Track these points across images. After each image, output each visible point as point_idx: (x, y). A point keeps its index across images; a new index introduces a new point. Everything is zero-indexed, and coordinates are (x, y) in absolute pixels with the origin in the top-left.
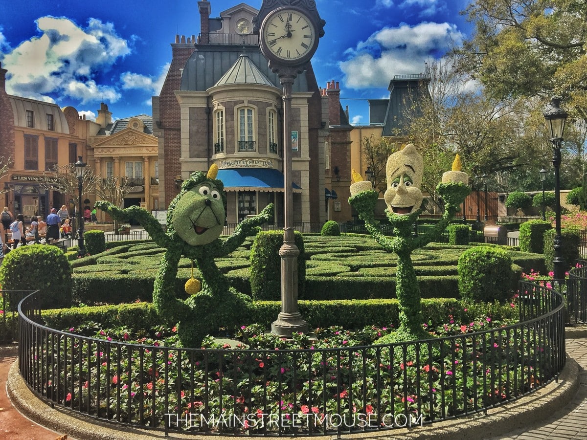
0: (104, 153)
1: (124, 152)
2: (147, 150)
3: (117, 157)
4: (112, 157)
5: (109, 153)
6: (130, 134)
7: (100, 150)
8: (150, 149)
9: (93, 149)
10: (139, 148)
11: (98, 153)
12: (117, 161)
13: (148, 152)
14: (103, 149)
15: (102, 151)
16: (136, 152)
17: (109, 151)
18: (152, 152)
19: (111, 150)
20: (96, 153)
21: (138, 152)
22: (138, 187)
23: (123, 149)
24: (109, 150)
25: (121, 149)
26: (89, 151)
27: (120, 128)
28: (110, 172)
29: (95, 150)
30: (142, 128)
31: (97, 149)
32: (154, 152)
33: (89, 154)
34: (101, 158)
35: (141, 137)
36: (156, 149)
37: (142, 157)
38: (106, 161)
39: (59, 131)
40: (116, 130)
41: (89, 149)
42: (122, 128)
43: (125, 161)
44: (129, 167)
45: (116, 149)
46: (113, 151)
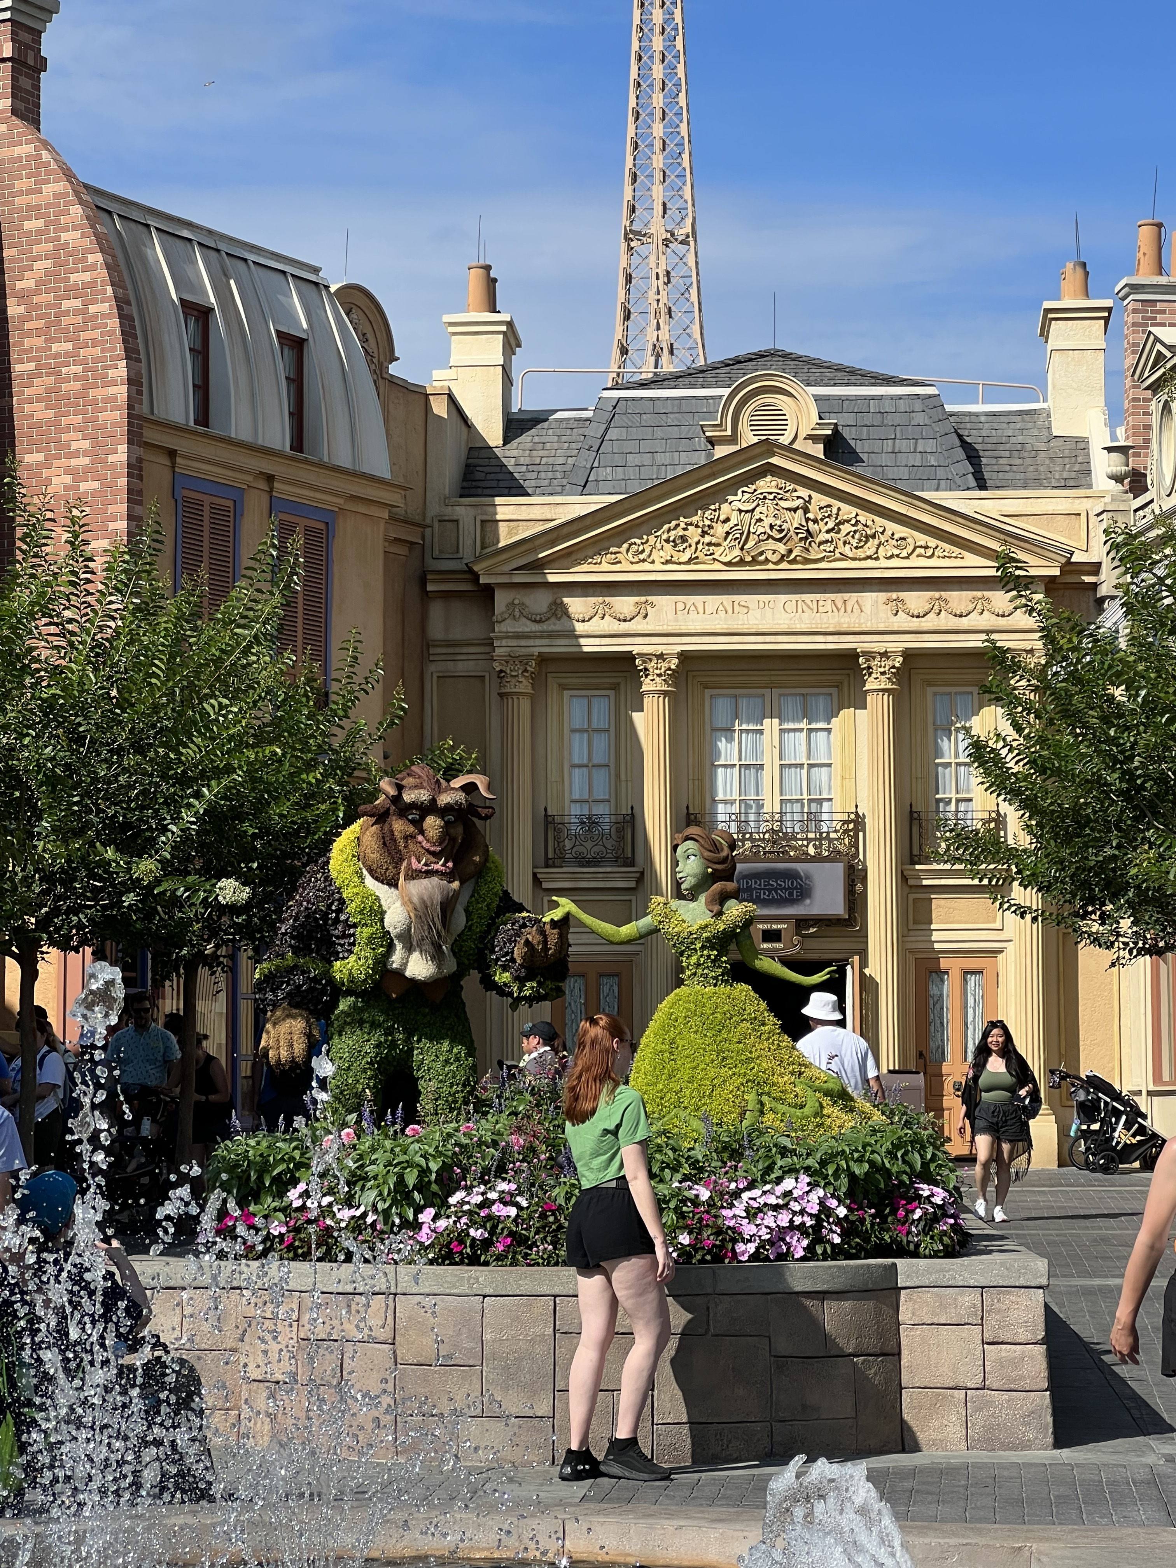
2: (896, 605)
3: (662, 658)
4: (629, 658)
5: (610, 626)
6: (770, 484)
7: (539, 603)
8: (916, 600)
9: (489, 592)
10: (831, 592)
12: (653, 682)
13: (903, 621)
16: (806, 621)
18: (930, 622)
19: (625, 604)
20: (509, 627)
23: (713, 601)
25: (699, 597)
26: (436, 611)
27: (645, 446)
28: (590, 766)
29: (501, 599)
30: (818, 450)
31: (519, 597)
32: (946, 621)
33: (437, 629)
34: (544, 660)
35: (848, 511)
36: (959, 599)
37: (849, 658)
38: (563, 687)
39: (344, 460)
40: (618, 460)
41: (446, 596)
42: (659, 446)
43: (705, 686)
44: (736, 730)
45: (656, 596)
46: (641, 610)
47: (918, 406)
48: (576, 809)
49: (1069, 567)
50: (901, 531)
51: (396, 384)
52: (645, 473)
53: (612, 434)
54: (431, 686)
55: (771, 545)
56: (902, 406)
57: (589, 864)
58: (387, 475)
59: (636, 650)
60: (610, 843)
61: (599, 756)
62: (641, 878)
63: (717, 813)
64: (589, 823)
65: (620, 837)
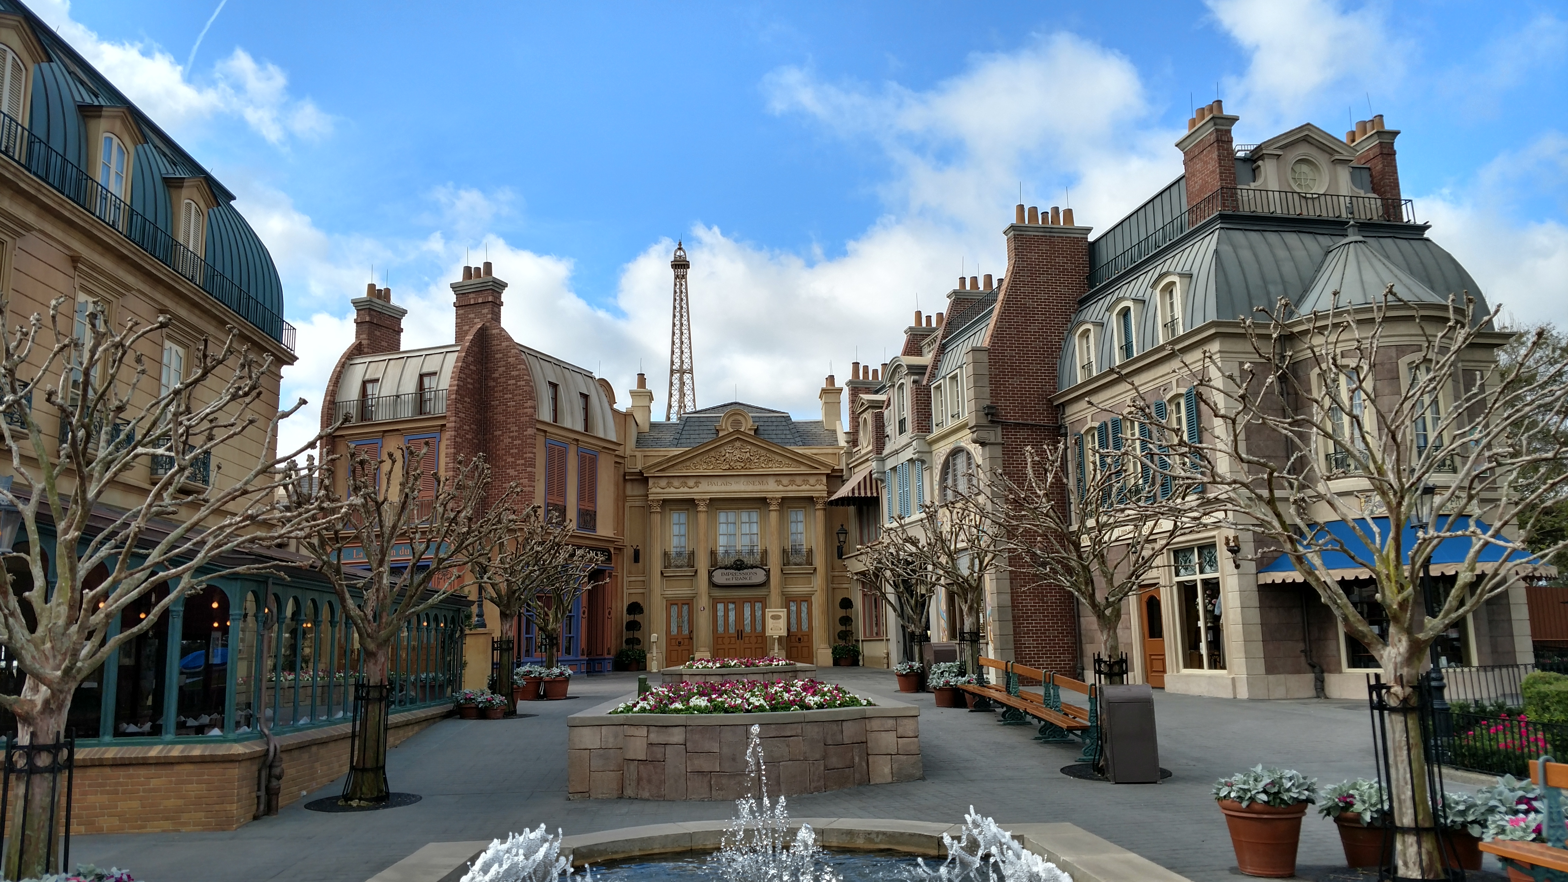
0: (672, 490)
1: (723, 488)
2: (779, 482)
3: (704, 500)
4: (693, 500)
5: (686, 490)
6: (738, 444)
7: (663, 483)
8: (785, 481)
9: (647, 479)
10: (758, 478)
11: (659, 490)
12: (702, 508)
13: (781, 488)
14: (672, 480)
15: (669, 485)
16: (750, 488)
17: (685, 485)
18: (790, 488)
19: (691, 482)
20: (654, 490)
21: (758, 487)
22: (754, 570)
23: (719, 481)
24: (686, 483)
25: (715, 480)
26: (629, 486)
27: (697, 432)
28: (680, 536)
29: (651, 482)
30: (752, 433)
31: (656, 480)
32: (794, 488)
33: (629, 492)
34: (664, 501)
35: (763, 452)
36: (798, 480)
37: (764, 499)
38: (671, 510)
39: (601, 435)
40: (688, 436)
41: (631, 480)
42: (701, 432)
43: (717, 509)
44: (727, 523)
45: (702, 480)
46: (697, 484)
47: (783, 419)
48: (675, 550)
49: (833, 470)
50: (780, 459)
52: (697, 441)
53: (686, 428)
54: (627, 510)
55: (739, 464)
56: (779, 419)
57: (679, 567)
58: (615, 440)
59: (695, 497)
60: (686, 561)
61: (682, 532)
62: (696, 571)
63: (721, 550)
64: (679, 554)
65: (689, 558)
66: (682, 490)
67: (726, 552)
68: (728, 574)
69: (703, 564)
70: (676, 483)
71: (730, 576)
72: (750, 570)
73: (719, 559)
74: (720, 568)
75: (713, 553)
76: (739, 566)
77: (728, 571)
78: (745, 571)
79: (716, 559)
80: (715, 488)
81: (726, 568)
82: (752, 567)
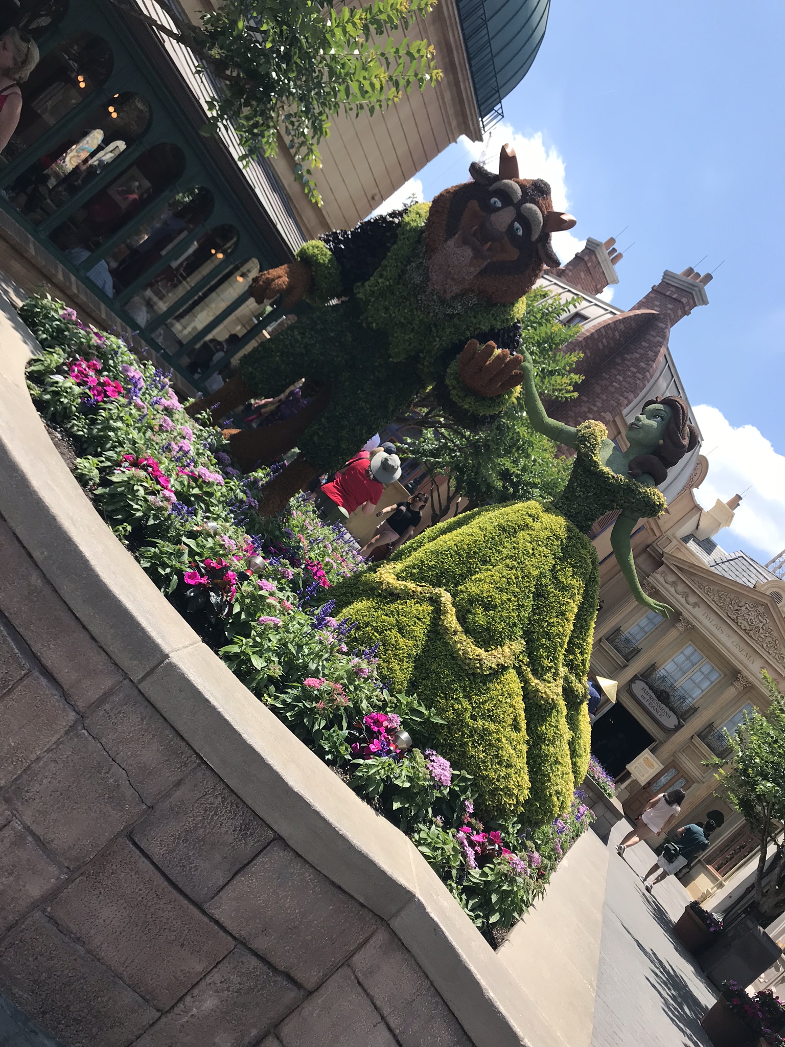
0: (672, 590)
1: (713, 629)
2: (763, 671)
3: (688, 622)
4: (680, 614)
6: (762, 609)
7: (671, 578)
9: (662, 563)
10: (749, 650)
11: (662, 580)
12: (680, 626)
13: (760, 676)
14: (679, 583)
15: (674, 584)
16: (736, 651)
17: (686, 596)
19: (692, 599)
20: (658, 576)
21: (741, 657)
22: (671, 713)
23: (716, 621)
24: (687, 596)
25: (713, 616)
26: (644, 557)
29: (662, 569)
31: (667, 571)
35: (776, 635)
37: (737, 671)
40: (727, 569)
41: (650, 555)
43: (691, 640)
44: (688, 658)
45: (702, 606)
46: (695, 605)
48: (628, 634)
51: (691, 496)
53: (732, 562)
55: (746, 624)
57: (617, 650)
59: (683, 613)
60: (627, 651)
61: (647, 629)
62: (626, 666)
63: (662, 672)
64: (627, 641)
65: (632, 651)
66: (679, 597)
67: (664, 678)
68: (647, 693)
69: (637, 666)
70: (680, 588)
71: (648, 697)
72: (667, 710)
73: (653, 676)
74: (647, 683)
75: (653, 667)
76: (663, 696)
77: (650, 692)
78: (664, 706)
79: (651, 674)
80: (706, 622)
81: (651, 688)
82: (672, 709)
